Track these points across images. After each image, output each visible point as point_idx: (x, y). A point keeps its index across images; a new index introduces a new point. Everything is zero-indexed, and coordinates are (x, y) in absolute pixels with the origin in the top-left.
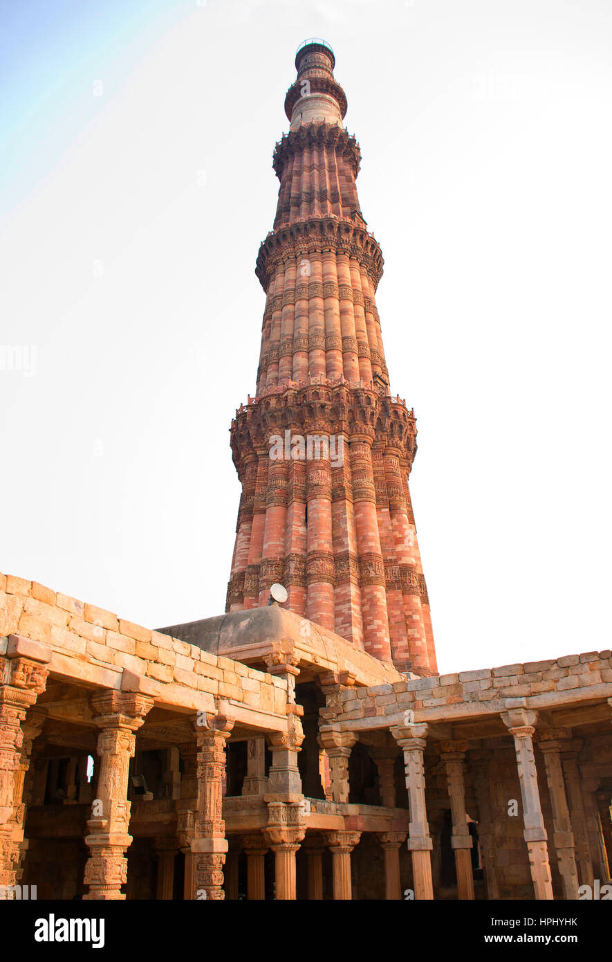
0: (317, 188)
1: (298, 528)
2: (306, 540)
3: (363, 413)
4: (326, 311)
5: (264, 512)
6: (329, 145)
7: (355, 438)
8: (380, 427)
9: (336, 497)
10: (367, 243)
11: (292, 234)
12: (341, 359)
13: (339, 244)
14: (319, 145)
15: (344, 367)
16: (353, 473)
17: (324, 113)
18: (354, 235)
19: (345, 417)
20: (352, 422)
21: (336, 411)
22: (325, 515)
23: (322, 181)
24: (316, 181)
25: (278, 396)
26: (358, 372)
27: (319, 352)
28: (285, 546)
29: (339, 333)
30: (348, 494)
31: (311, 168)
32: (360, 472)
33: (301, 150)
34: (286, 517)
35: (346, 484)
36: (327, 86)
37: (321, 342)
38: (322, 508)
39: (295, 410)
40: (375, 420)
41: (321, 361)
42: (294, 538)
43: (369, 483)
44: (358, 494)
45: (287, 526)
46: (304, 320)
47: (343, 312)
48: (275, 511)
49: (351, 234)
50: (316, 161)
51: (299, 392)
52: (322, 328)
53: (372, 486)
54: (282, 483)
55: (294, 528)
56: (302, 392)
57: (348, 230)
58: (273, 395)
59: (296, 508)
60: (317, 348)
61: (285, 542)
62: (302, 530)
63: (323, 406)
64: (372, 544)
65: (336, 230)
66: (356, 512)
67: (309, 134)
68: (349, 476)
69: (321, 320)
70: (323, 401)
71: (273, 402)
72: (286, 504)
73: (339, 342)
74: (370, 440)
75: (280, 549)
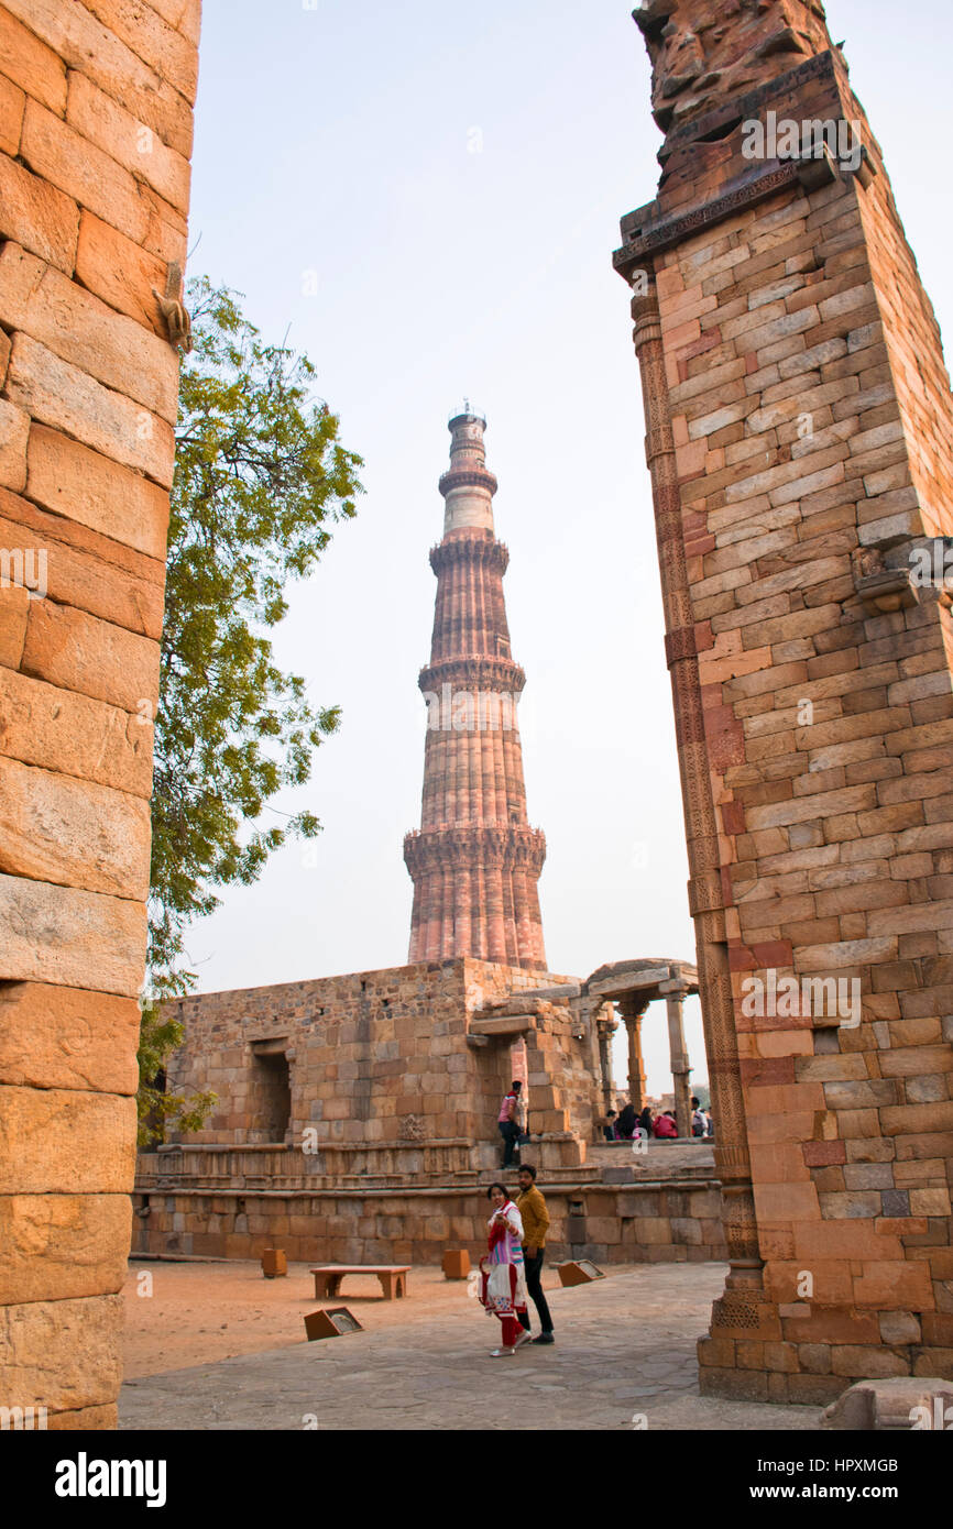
0: (464, 616)
1: (448, 939)
2: (453, 947)
3: (494, 847)
4: (470, 749)
5: (426, 922)
6: (476, 558)
7: (488, 866)
8: (508, 854)
9: (475, 914)
10: (506, 672)
11: (442, 672)
12: (481, 795)
13: (481, 681)
14: (468, 562)
15: (484, 801)
16: (487, 894)
17: (473, 516)
18: (494, 669)
19: (481, 852)
20: (486, 854)
21: (474, 847)
22: (465, 929)
23: (469, 607)
24: (464, 608)
25: (433, 835)
26: (494, 805)
27: (463, 791)
28: (440, 950)
29: (480, 773)
30: (483, 911)
31: (460, 589)
32: (491, 893)
33: (451, 563)
34: (441, 928)
35: (482, 904)
36: (475, 478)
37: (465, 781)
38: (465, 923)
39: (445, 847)
40: (504, 850)
41: (465, 799)
42: (445, 946)
43: (498, 902)
44: (489, 910)
45: (441, 935)
46: (453, 759)
47: (484, 749)
48: (433, 924)
49: (491, 670)
50: (463, 583)
51: (448, 832)
52: (465, 768)
53: (500, 903)
54: (437, 902)
55: (445, 939)
56: (449, 833)
57: (488, 667)
58: (429, 834)
59: (447, 922)
60: (462, 787)
61: (440, 947)
62: (450, 939)
63: (464, 845)
64: (498, 949)
65: (478, 669)
66: (489, 924)
67: (457, 548)
68: (484, 897)
69: (465, 760)
70: (464, 842)
71: (430, 839)
72: (441, 919)
73: (479, 779)
74: (501, 866)
75: (437, 953)
